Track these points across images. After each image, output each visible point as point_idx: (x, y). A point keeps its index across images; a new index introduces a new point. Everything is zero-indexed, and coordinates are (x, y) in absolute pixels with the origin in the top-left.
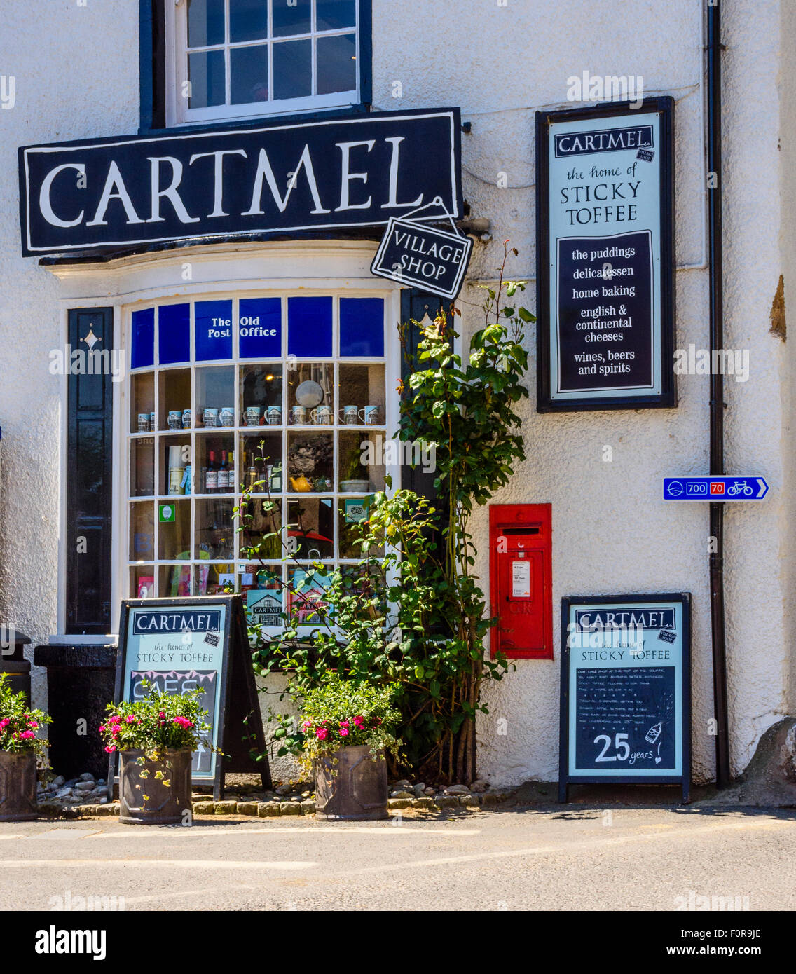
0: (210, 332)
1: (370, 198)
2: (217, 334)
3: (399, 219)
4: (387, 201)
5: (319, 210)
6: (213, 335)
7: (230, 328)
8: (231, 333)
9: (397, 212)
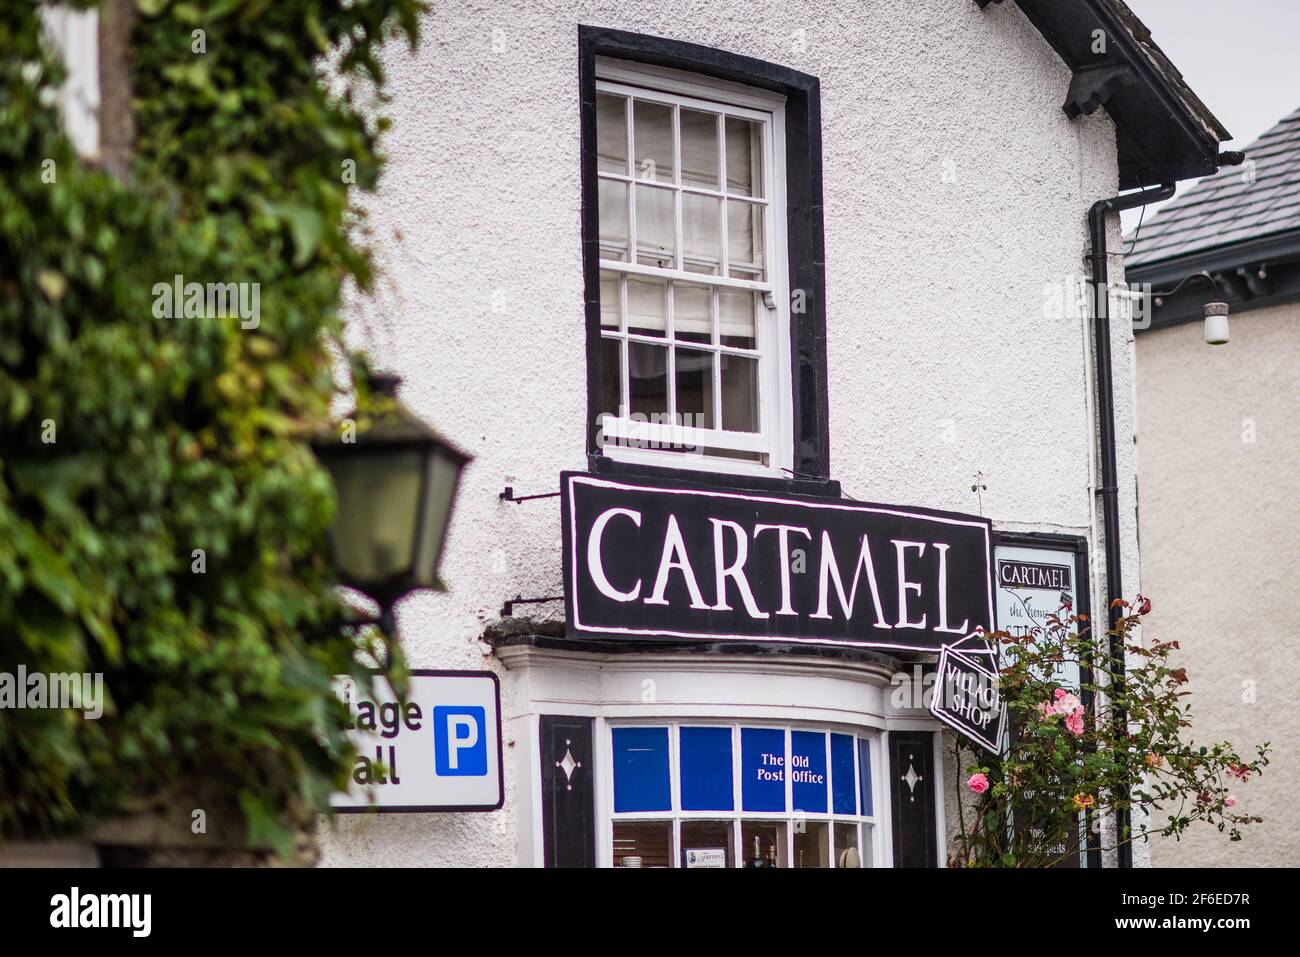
0: (760, 772)
1: (924, 616)
2: (768, 776)
3: (950, 648)
4: (938, 624)
5: (882, 624)
6: (763, 776)
7: (783, 768)
8: (783, 776)
9: (949, 638)
